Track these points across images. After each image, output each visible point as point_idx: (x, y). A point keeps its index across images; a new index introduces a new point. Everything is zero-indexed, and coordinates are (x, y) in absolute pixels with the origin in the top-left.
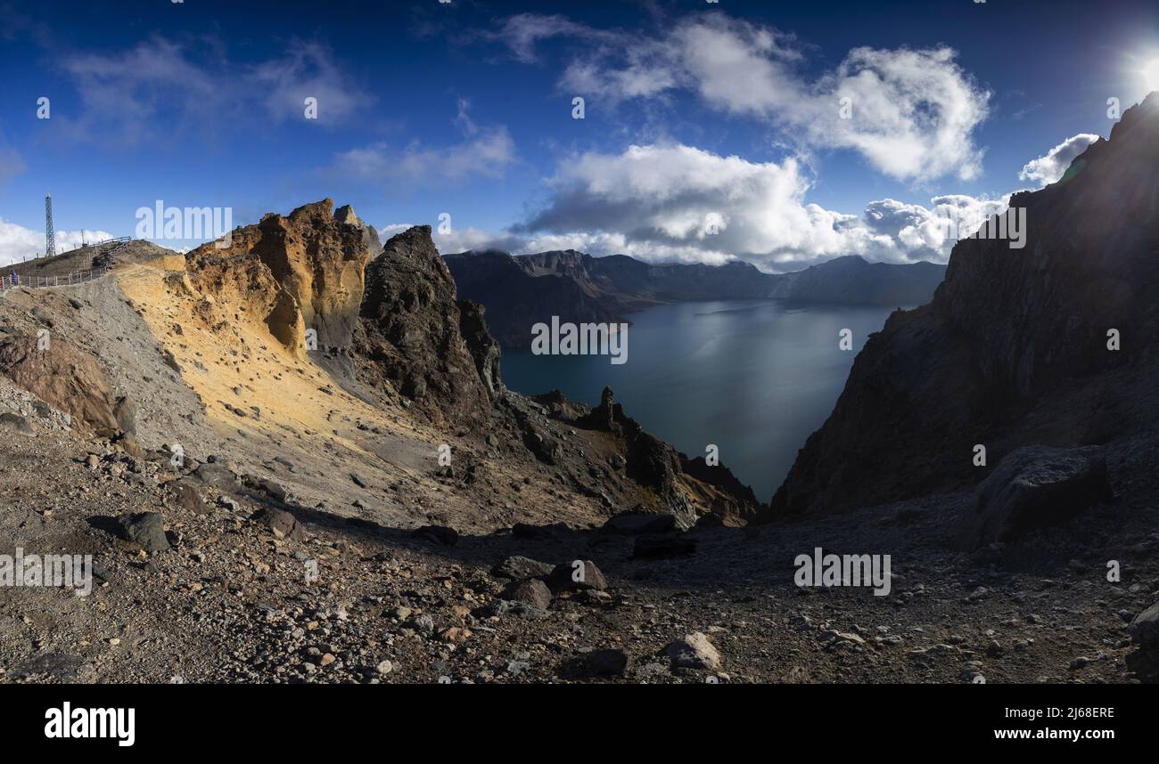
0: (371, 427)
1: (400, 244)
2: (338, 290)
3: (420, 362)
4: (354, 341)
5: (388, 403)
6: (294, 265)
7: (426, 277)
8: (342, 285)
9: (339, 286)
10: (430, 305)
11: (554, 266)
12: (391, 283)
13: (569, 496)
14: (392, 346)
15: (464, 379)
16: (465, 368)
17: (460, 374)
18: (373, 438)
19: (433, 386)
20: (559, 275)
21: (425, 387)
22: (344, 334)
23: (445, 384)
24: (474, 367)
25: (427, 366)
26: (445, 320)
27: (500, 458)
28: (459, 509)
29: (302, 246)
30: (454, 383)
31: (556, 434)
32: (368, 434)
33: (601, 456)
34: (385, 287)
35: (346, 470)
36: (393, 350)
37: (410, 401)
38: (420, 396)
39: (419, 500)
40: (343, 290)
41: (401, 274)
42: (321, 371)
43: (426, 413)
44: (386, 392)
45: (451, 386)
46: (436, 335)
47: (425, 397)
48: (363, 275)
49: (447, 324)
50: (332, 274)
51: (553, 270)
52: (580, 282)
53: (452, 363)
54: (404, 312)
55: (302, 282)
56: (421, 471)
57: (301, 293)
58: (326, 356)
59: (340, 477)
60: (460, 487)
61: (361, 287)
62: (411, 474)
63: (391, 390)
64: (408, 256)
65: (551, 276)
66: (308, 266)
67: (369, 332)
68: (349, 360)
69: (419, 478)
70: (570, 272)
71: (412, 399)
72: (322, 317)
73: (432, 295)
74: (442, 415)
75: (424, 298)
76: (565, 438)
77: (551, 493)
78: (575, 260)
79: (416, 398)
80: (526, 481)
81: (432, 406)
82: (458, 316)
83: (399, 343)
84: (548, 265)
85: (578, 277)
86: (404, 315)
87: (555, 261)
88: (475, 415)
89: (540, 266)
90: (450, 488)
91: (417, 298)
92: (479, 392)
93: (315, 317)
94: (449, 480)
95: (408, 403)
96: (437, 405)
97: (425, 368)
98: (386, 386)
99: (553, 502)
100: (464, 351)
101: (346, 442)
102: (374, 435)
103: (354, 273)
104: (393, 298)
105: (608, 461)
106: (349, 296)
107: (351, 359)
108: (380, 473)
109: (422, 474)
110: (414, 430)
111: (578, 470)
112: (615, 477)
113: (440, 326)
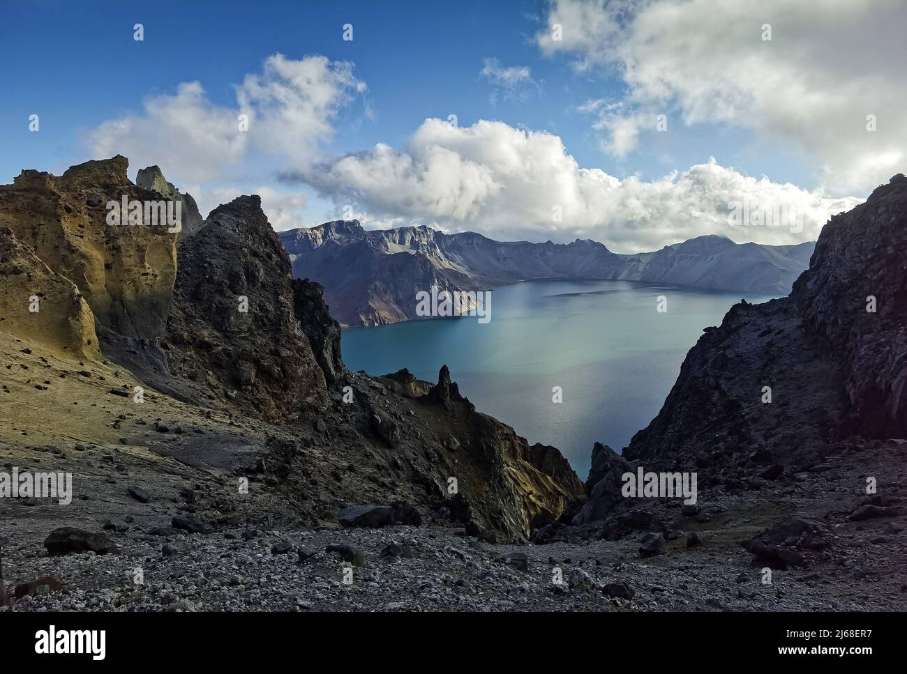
0: (174, 427)
1: (226, 216)
2: (143, 271)
3: (248, 347)
4: (169, 330)
5: (210, 397)
6: (76, 242)
7: (255, 254)
8: (147, 265)
9: (144, 267)
10: (260, 285)
11: (408, 243)
12: (214, 262)
13: (393, 483)
14: (216, 333)
15: (298, 362)
16: (300, 350)
17: (292, 357)
18: (174, 440)
19: (263, 372)
20: (413, 252)
21: (253, 374)
22: (155, 324)
23: (277, 369)
24: (309, 348)
25: (256, 351)
26: (277, 301)
27: (327, 445)
28: (266, 508)
29: (86, 217)
30: (286, 367)
31: (395, 415)
32: (167, 436)
33: (437, 438)
34: (206, 265)
35: (125, 484)
36: (217, 337)
37: (236, 392)
38: (248, 385)
39: (218, 505)
40: (150, 271)
41: (226, 251)
42: (120, 369)
43: (253, 403)
44: (209, 384)
45: (284, 371)
46: (267, 317)
47: (254, 385)
48: (175, 253)
49: (279, 304)
50: (132, 253)
51: (407, 248)
52: (433, 260)
53: (284, 346)
54: (229, 293)
55: (89, 262)
56: (229, 469)
57: (90, 277)
58: (129, 351)
59: (112, 495)
60: (270, 483)
61: (173, 267)
62: (217, 475)
63: (214, 382)
64: (234, 231)
65: (405, 254)
66: (97, 244)
67: (189, 318)
68: (160, 353)
69: (225, 478)
70: (423, 250)
71: (239, 389)
72: (123, 304)
73: (262, 273)
74: (273, 403)
75: (252, 277)
76: (403, 420)
77: (374, 480)
78: (428, 237)
79: (243, 387)
80: (351, 469)
81: (263, 395)
82: (291, 295)
83: (223, 328)
84: (402, 242)
85: (431, 255)
86: (229, 297)
87: (408, 238)
88: (310, 399)
89: (394, 242)
90: (260, 484)
91: (244, 278)
92: (315, 375)
93: (112, 306)
94: (260, 476)
95: (234, 393)
96: (268, 392)
97: (254, 353)
98: (208, 377)
99: (375, 491)
100: (298, 332)
101: (135, 451)
102: (175, 436)
103: (162, 250)
104: (216, 278)
105: (443, 444)
106: (158, 278)
107: (162, 350)
108: (174, 480)
109: (229, 473)
110: (231, 424)
111: (415, 454)
112: (448, 461)
113: (271, 308)
